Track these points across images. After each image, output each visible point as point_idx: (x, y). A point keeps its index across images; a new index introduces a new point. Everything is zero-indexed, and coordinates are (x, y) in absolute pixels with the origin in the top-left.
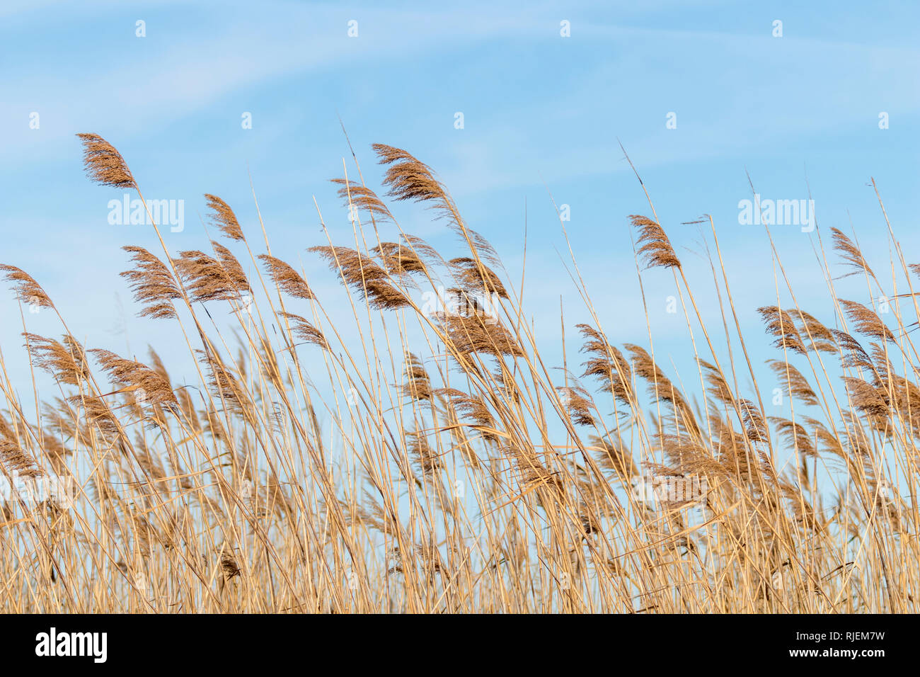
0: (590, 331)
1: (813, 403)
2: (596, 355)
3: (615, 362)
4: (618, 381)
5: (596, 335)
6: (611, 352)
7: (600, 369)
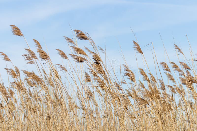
0: (125, 67)
1: (174, 82)
2: (127, 72)
3: (131, 73)
4: (132, 77)
5: (126, 67)
6: (130, 71)
7: (128, 75)
